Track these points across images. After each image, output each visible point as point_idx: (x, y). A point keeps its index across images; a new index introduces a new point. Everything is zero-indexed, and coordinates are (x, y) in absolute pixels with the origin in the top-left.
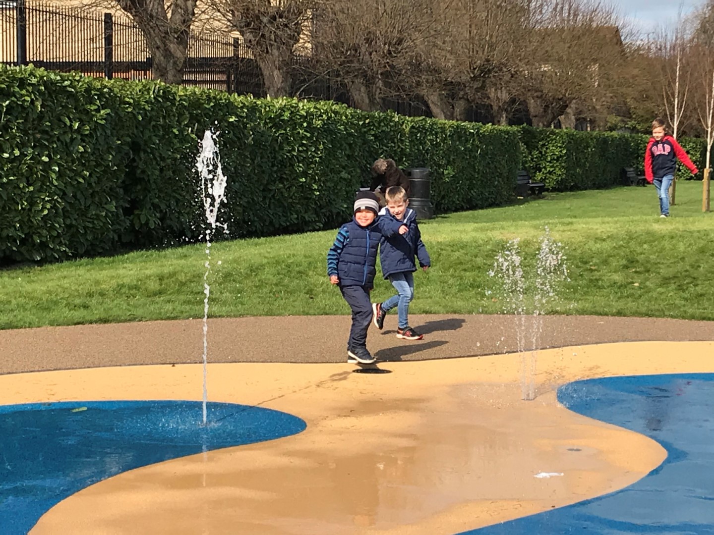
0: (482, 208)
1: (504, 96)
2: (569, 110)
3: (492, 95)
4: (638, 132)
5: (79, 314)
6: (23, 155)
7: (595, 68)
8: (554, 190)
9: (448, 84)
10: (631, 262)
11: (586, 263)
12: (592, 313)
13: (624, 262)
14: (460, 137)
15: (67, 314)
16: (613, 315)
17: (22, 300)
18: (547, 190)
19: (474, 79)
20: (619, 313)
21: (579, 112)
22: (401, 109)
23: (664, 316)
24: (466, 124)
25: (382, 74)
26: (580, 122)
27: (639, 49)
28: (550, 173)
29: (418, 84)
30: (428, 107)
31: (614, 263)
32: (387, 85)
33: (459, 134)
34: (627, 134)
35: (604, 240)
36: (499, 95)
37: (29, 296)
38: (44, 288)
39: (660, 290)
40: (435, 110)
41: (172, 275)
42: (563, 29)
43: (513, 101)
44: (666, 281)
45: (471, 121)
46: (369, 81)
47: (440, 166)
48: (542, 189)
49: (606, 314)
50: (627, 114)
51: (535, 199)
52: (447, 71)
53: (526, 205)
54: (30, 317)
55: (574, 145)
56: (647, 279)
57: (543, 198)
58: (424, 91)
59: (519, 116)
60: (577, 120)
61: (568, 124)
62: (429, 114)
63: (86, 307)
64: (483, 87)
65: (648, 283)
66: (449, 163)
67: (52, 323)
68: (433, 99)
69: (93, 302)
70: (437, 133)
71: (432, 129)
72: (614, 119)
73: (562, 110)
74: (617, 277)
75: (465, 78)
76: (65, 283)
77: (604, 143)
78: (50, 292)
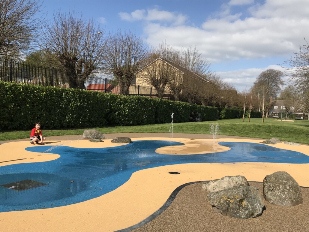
3: (213, 102)
4: (239, 109)
6: (142, 109)
7: (232, 97)
9: (205, 100)
10: (232, 128)
11: (225, 128)
14: (207, 109)
15: (149, 131)
18: (222, 118)
21: (228, 105)
27: (240, 94)
28: (223, 115)
31: (229, 128)
32: (195, 99)
35: (228, 125)
37: (144, 129)
40: (203, 104)
42: (226, 90)
43: (216, 103)
45: (209, 106)
46: (192, 99)
50: (237, 105)
51: (220, 120)
52: (205, 97)
55: (227, 111)
58: (201, 101)
59: (218, 105)
61: (226, 107)
64: (211, 100)
65: (234, 131)
66: (205, 113)
69: (152, 130)
71: (202, 107)
72: (235, 107)
73: (225, 104)
75: (208, 99)
77: (233, 111)
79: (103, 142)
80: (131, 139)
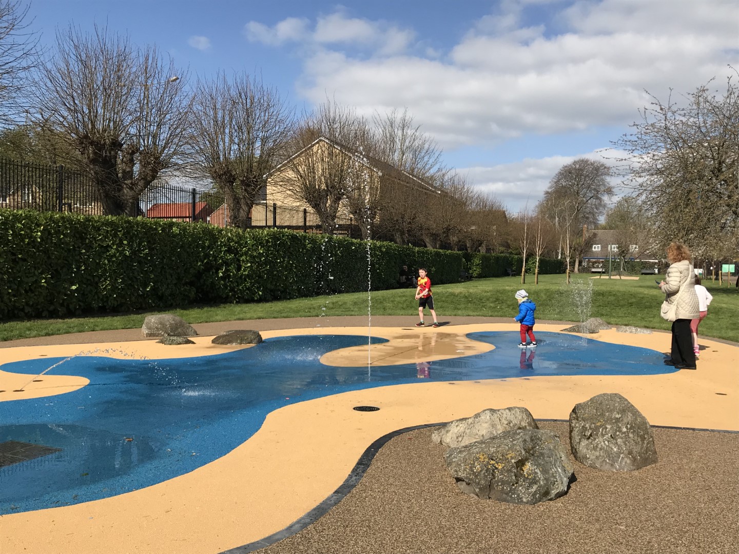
0: (446, 284)
1: (455, 239)
2: (483, 245)
3: (451, 240)
4: (513, 254)
5: (308, 314)
6: (284, 261)
7: (495, 227)
8: (476, 277)
9: (433, 235)
10: (497, 300)
11: (482, 300)
12: (482, 316)
13: (495, 299)
14: (438, 256)
15: (304, 314)
16: (489, 316)
17: (288, 310)
18: (474, 277)
19: (444, 232)
20: (491, 316)
21: (487, 246)
22: (415, 245)
23: (506, 317)
24: (441, 251)
25: (407, 231)
26: (488, 250)
27: (513, 219)
28: (475, 270)
29: (422, 234)
30: (425, 244)
31: (491, 299)
32: (409, 235)
33: (437, 254)
34: (508, 255)
35: (488, 292)
36: (454, 239)
37: (291, 308)
38: (295, 306)
39: (507, 309)
40: (428, 245)
41: (337, 302)
42: (480, 212)
43: (460, 241)
44: (509, 306)
45: (442, 249)
46: (402, 233)
47: (430, 267)
48: (471, 277)
49: (487, 316)
50: (508, 246)
51: (468, 281)
52: (433, 229)
53: (465, 283)
54: (293, 315)
55: (485, 259)
56: (502, 306)
57: (472, 280)
58: (424, 237)
59: (463, 247)
60: (487, 249)
61: (483, 250)
62: (426, 246)
63: (310, 312)
64: (447, 236)
65: (503, 307)
66: (433, 266)
67: (300, 316)
68: (427, 240)
69: (311, 311)
70: (428, 254)
71: (427, 252)
72: (502, 249)
73: (480, 245)
74: (492, 305)
75: (440, 232)
76: (301, 305)
77: (497, 258)
78: (297, 307)
79: (193, 343)
80: (261, 333)
